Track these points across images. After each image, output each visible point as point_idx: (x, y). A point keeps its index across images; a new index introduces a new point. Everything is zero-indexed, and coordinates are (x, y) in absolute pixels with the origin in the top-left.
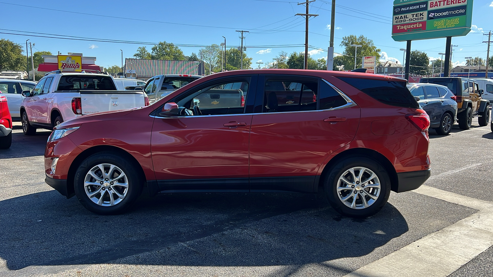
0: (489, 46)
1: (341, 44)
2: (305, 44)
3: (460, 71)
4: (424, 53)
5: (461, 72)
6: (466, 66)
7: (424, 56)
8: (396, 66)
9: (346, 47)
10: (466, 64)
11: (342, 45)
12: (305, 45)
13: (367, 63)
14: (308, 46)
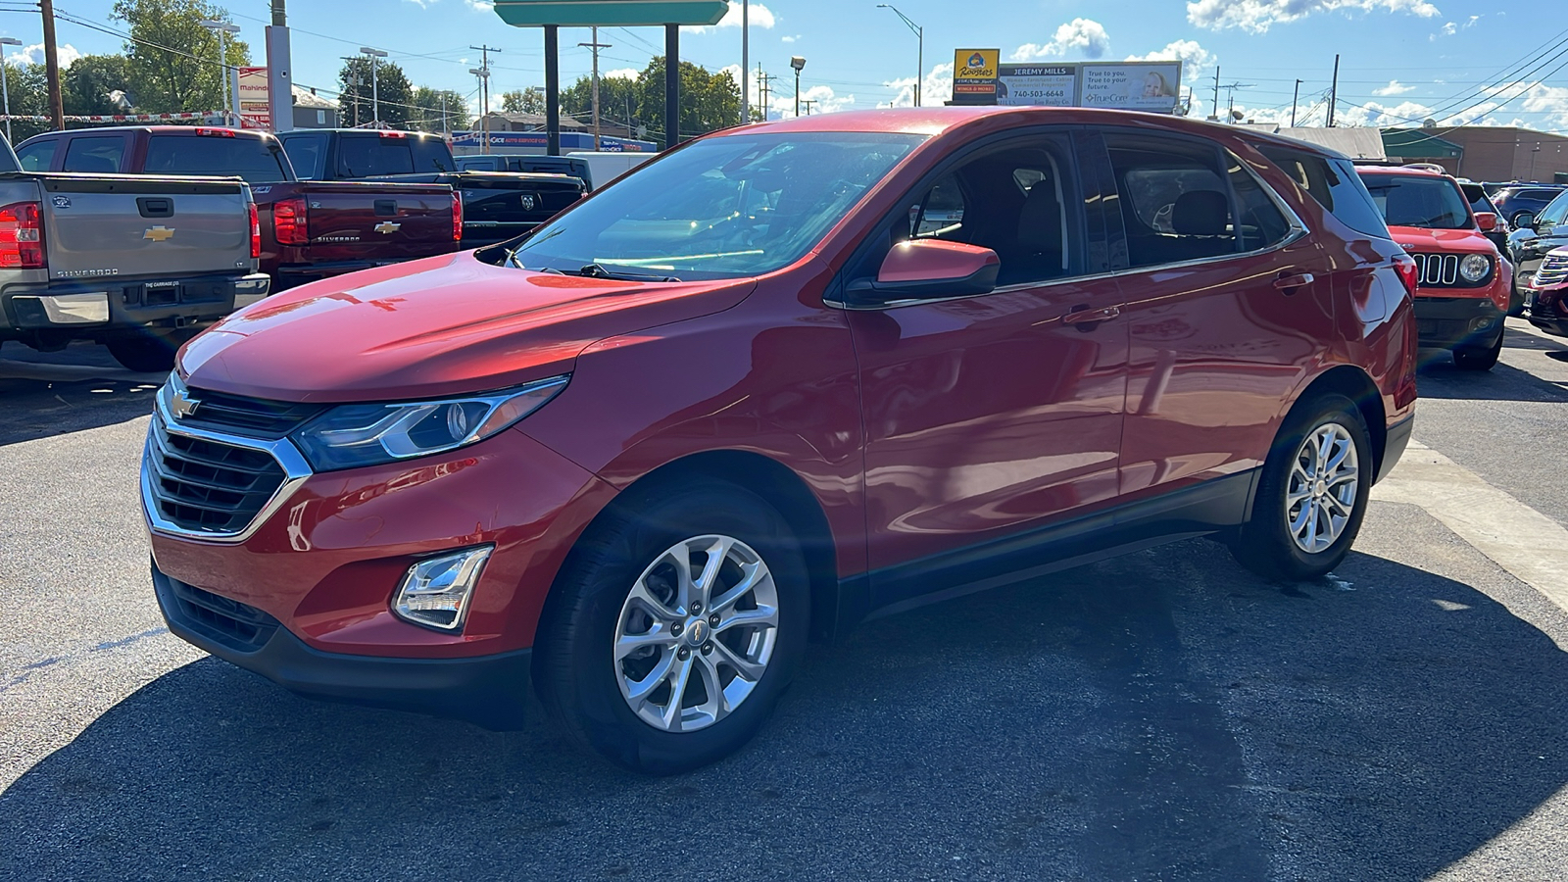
0: (595, 56)
1: (113, 13)
2: (38, 5)
3: (500, 127)
4: (392, 66)
5: (504, 130)
6: (503, 111)
7: (393, 74)
8: (312, 104)
9: (132, 28)
10: (503, 108)
11: (119, 18)
12: (40, 9)
13: (250, 88)
14: (55, 13)
